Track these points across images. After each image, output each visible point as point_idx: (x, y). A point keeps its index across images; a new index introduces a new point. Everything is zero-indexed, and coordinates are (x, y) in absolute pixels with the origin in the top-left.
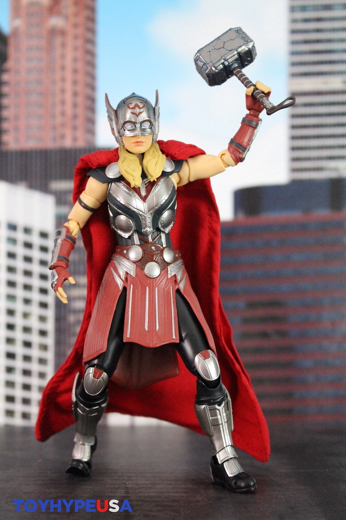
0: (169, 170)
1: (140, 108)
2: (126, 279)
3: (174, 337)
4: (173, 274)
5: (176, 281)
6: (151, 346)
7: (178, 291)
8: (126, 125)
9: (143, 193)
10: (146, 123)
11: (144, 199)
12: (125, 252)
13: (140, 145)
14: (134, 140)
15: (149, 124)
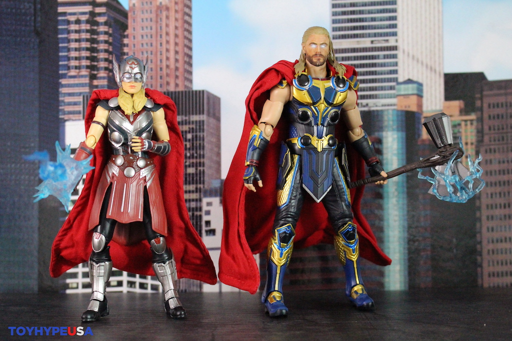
0: (149, 106)
1: (135, 64)
2: (113, 177)
3: (140, 218)
4: (144, 176)
5: (145, 180)
6: (124, 222)
7: (145, 187)
8: (125, 75)
9: (132, 120)
10: (138, 74)
11: (132, 123)
12: (114, 159)
13: (133, 88)
14: (130, 84)
15: (140, 75)
